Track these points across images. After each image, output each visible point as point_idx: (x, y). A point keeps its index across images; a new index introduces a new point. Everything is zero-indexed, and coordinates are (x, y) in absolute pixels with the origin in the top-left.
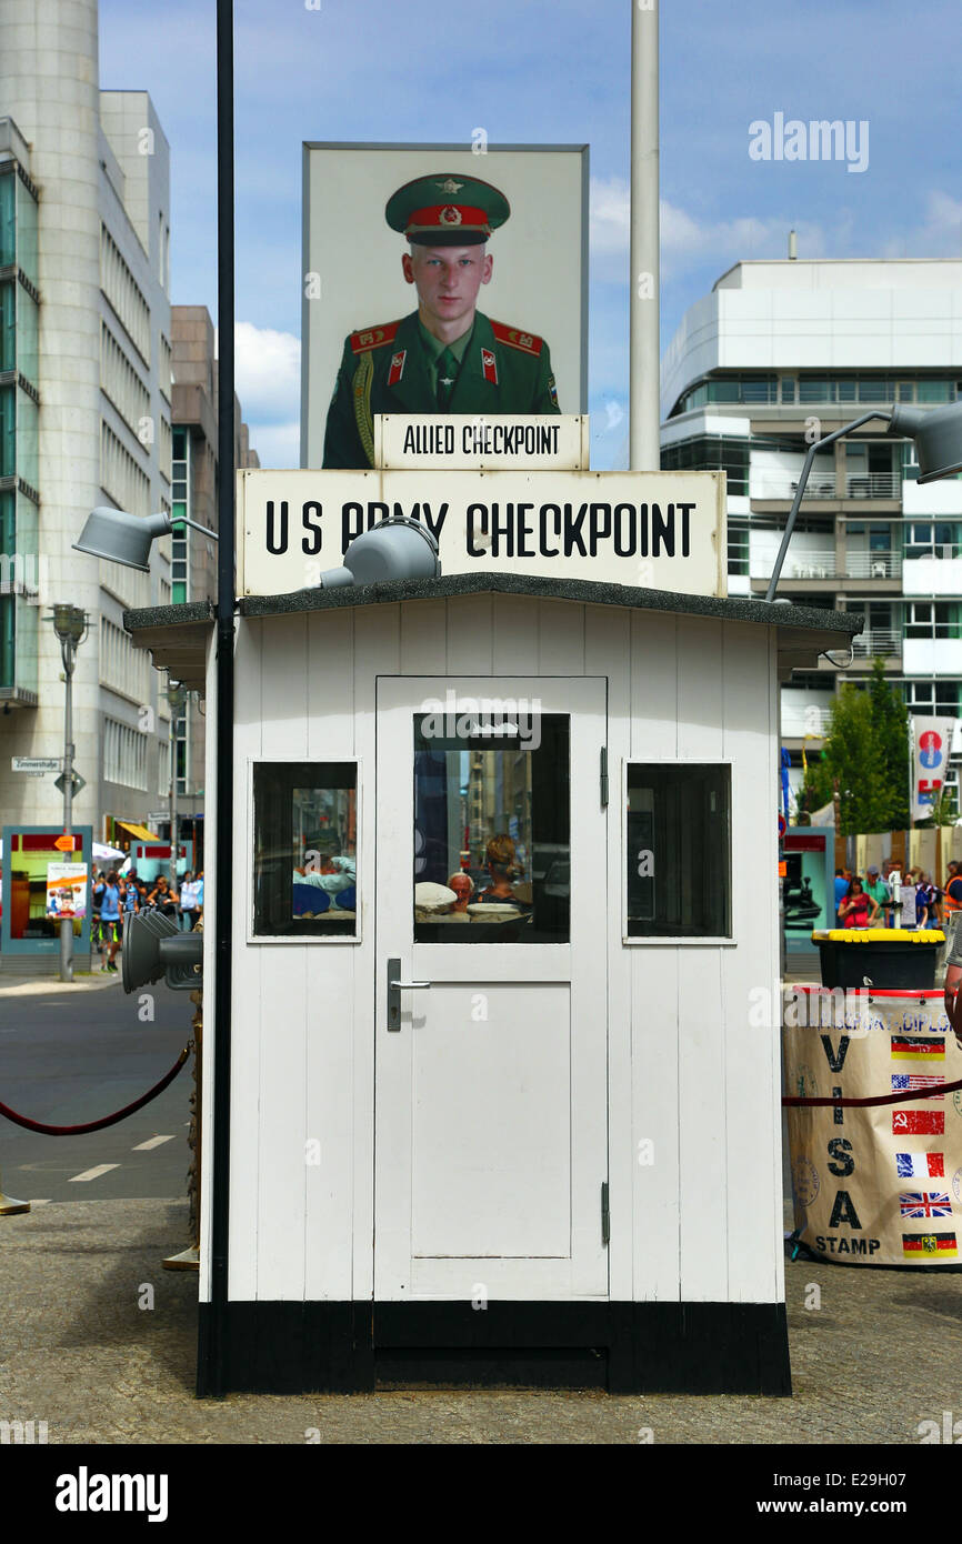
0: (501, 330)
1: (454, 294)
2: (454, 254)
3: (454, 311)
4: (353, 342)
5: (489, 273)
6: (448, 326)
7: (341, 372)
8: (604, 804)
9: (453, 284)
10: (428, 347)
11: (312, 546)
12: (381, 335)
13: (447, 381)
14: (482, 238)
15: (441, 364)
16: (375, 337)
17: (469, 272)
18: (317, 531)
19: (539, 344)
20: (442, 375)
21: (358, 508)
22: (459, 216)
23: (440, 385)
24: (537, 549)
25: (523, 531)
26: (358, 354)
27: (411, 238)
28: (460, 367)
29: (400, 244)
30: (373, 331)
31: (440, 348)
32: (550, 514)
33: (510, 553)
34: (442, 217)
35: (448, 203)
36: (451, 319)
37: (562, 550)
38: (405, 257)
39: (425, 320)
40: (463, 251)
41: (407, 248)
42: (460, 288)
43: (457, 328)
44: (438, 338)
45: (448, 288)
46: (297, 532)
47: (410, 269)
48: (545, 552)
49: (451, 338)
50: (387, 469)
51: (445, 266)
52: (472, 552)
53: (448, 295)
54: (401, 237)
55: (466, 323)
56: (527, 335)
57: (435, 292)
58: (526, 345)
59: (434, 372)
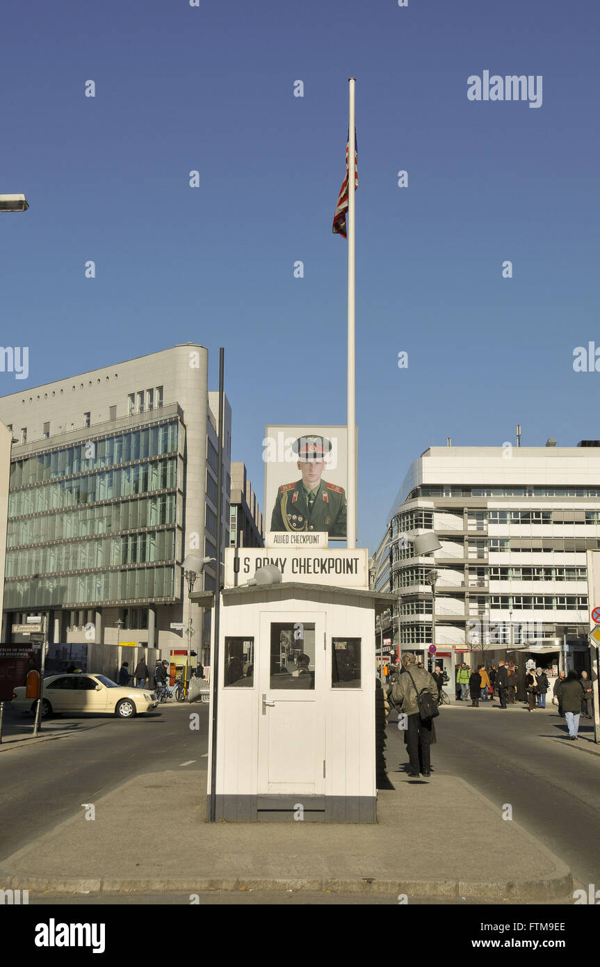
0: (330, 485)
1: (314, 474)
3: (314, 479)
4: (281, 489)
5: (325, 467)
6: (312, 484)
7: (277, 499)
8: (325, 649)
9: (313, 470)
10: (305, 491)
11: (247, 570)
12: (290, 487)
15: (309, 496)
16: (288, 487)
17: (319, 466)
18: (248, 566)
19: (341, 489)
20: (310, 500)
21: (260, 559)
23: (309, 503)
24: (312, 571)
25: (308, 566)
26: (283, 494)
27: (300, 455)
28: (316, 497)
30: (287, 485)
31: (309, 491)
32: (316, 561)
33: (305, 573)
36: (313, 482)
37: (320, 571)
39: (304, 482)
41: (299, 459)
42: (315, 471)
43: (315, 485)
44: (308, 487)
45: (312, 472)
46: (243, 566)
47: (300, 466)
48: (315, 572)
49: (312, 488)
50: (269, 548)
52: (293, 572)
53: (312, 474)
55: (318, 483)
56: (338, 487)
57: (307, 473)
58: (337, 490)
59: (307, 499)
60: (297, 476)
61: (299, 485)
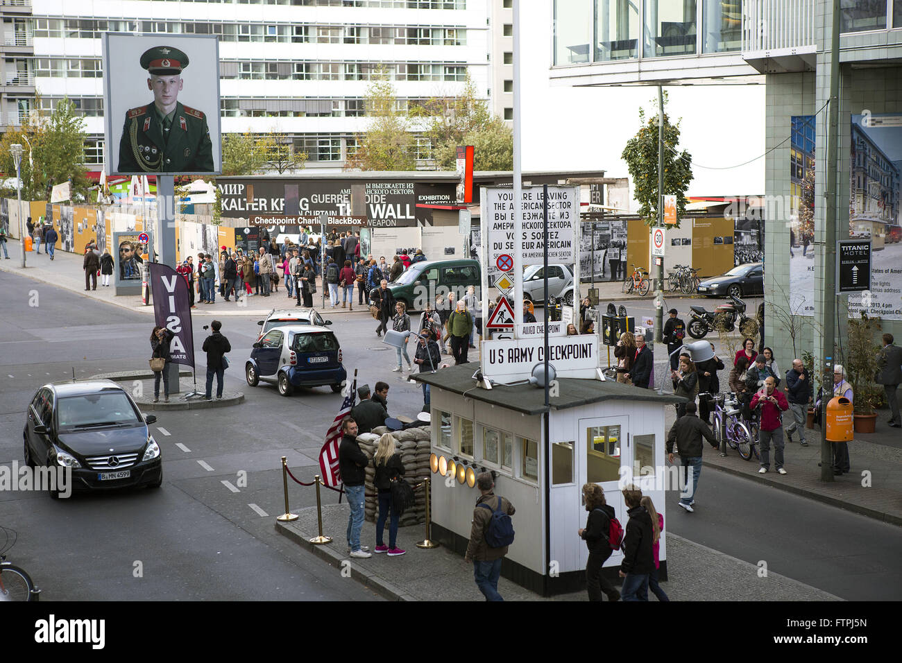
0: (188, 109)
1: (168, 95)
2: (167, 78)
3: (168, 101)
4: (129, 114)
5: (182, 86)
6: (166, 107)
7: (125, 126)
8: (628, 446)
9: (168, 90)
10: (159, 116)
11: (501, 361)
12: (140, 111)
13: (167, 130)
14: (178, 72)
15: (164, 122)
16: (138, 112)
17: (174, 85)
18: (502, 357)
19: (202, 114)
20: (165, 127)
21: (512, 350)
22: (169, 63)
23: (164, 131)
26: (131, 119)
27: (151, 72)
28: (172, 124)
29: (146, 74)
30: (137, 109)
31: (164, 117)
32: (558, 348)
34: (162, 63)
35: (165, 57)
36: (168, 105)
38: (148, 79)
39: (157, 105)
40: (171, 77)
41: (149, 76)
42: (171, 91)
43: (169, 109)
44: (162, 111)
45: (165, 92)
46: (498, 357)
47: (151, 84)
48: (557, 359)
49: (168, 112)
50: (518, 339)
51: (164, 83)
52: (540, 360)
53: (166, 95)
54: (147, 71)
55: (174, 106)
56: (197, 111)
57: (161, 94)
58: (197, 115)
59: (162, 126)
60: (148, 97)
61: (151, 109)
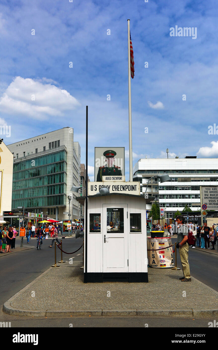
4: (100, 168)
8: (127, 218)
10: (108, 168)
11: (96, 190)
13: (110, 172)
14: (114, 157)
18: (96, 188)
19: (120, 168)
20: (109, 171)
21: (101, 186)
25: (118, 188)
27: (106, 157)
28: (111, 170)
30: (102, 167)
32: (121, 186)
33: (117, 191)
34: (109, 155)
35: (110, 153)
37: (123, 190)
46: (94, 188)
48: (121, 190)
50: (104, 182)
52: (113, 190)
56: (118, 167)
